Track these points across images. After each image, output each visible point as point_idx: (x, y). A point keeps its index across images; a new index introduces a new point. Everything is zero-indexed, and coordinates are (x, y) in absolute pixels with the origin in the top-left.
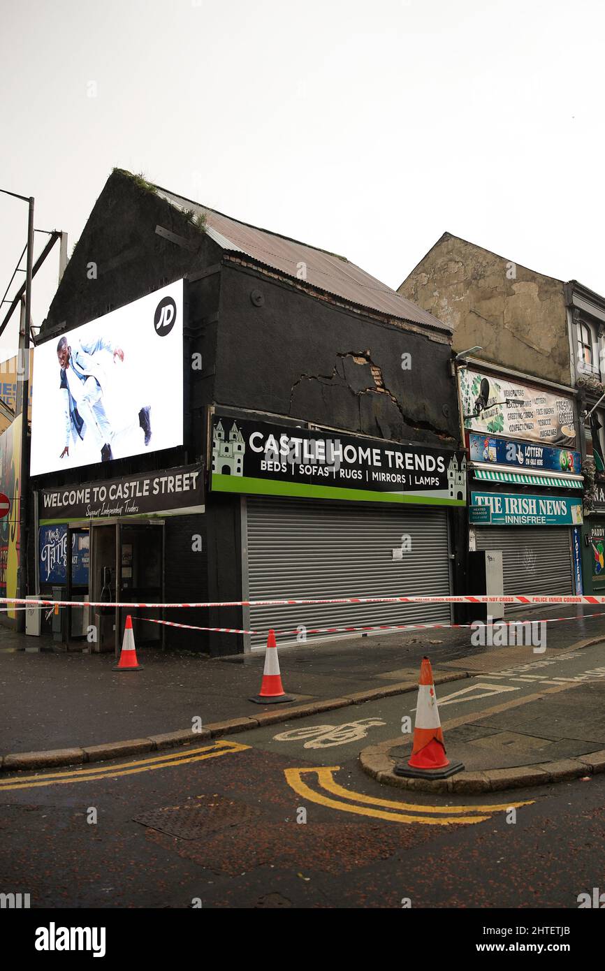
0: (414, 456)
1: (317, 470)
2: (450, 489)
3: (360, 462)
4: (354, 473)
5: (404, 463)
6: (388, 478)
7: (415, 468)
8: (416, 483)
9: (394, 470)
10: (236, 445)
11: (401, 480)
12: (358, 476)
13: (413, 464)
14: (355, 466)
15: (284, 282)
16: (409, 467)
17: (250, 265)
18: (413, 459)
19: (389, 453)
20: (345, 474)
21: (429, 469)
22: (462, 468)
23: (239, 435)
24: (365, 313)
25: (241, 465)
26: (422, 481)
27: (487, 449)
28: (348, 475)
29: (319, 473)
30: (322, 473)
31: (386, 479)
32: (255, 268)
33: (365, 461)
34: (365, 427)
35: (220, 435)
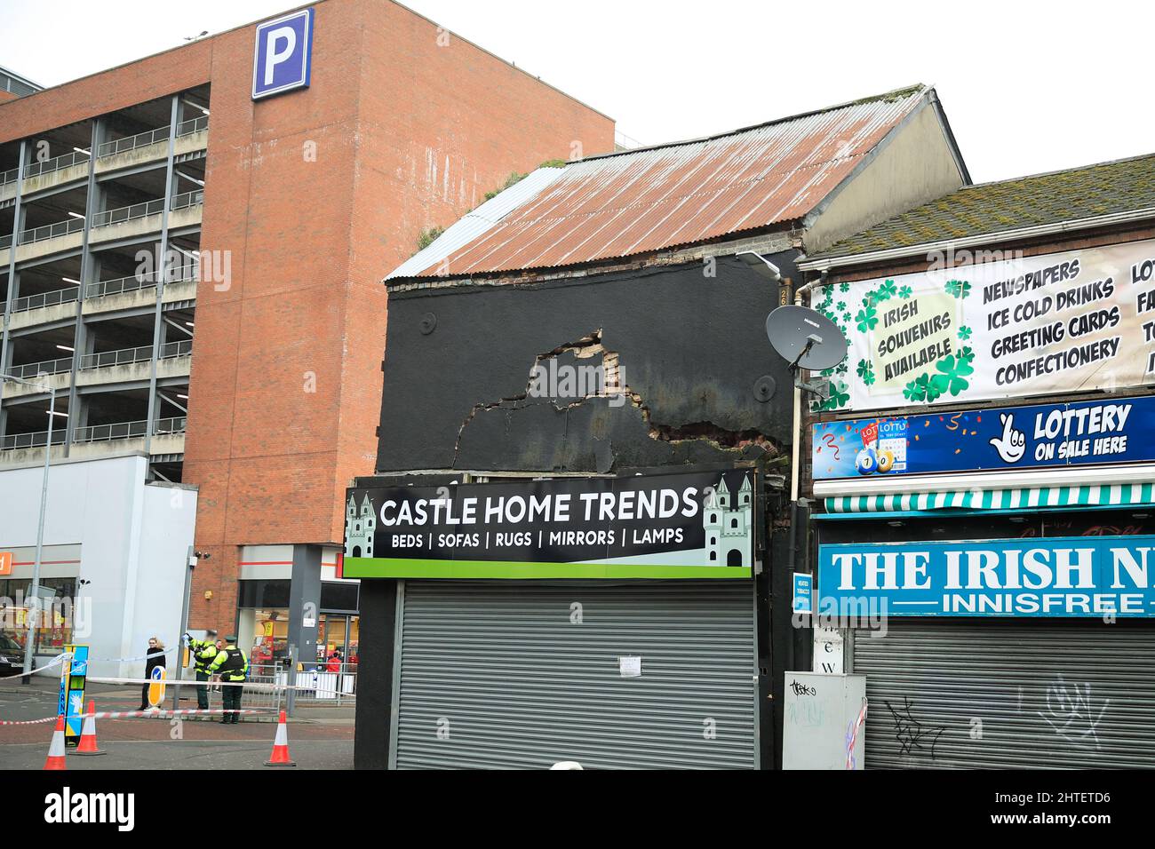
0: (637, 495)
1: (463, 539)
2: (709, 547)
3: (531, 519)
4: (519, 537)
5: (615, 510)
6: (580, 539)
7: (635, 515)
8: (635, 542)
9: (596, 524)
10: (367, 520)
11: (606, 539)
12: (525, 540)
13: (634, 510)
14: (523, 526)
15: (461, 286)
16: (623, 516)
17: (415, 286)
18: (635, 500)
19: (588, 498)
20: (503, 541)
21: (664, 514)
22: (741, 501)
23: (371, 508)
24: (595, 271)
25: (371, 544)
26: (647, 537)
27: (872, 445)
28: (509, 541)
29: (465, 542)
30: (469, 543)
31: (575, 540)
32: (421, 286)
33: (539, 517)
34: (570, 460)
35: (352, 512)
